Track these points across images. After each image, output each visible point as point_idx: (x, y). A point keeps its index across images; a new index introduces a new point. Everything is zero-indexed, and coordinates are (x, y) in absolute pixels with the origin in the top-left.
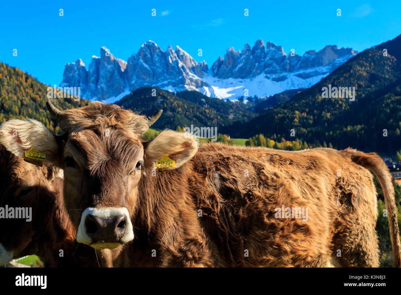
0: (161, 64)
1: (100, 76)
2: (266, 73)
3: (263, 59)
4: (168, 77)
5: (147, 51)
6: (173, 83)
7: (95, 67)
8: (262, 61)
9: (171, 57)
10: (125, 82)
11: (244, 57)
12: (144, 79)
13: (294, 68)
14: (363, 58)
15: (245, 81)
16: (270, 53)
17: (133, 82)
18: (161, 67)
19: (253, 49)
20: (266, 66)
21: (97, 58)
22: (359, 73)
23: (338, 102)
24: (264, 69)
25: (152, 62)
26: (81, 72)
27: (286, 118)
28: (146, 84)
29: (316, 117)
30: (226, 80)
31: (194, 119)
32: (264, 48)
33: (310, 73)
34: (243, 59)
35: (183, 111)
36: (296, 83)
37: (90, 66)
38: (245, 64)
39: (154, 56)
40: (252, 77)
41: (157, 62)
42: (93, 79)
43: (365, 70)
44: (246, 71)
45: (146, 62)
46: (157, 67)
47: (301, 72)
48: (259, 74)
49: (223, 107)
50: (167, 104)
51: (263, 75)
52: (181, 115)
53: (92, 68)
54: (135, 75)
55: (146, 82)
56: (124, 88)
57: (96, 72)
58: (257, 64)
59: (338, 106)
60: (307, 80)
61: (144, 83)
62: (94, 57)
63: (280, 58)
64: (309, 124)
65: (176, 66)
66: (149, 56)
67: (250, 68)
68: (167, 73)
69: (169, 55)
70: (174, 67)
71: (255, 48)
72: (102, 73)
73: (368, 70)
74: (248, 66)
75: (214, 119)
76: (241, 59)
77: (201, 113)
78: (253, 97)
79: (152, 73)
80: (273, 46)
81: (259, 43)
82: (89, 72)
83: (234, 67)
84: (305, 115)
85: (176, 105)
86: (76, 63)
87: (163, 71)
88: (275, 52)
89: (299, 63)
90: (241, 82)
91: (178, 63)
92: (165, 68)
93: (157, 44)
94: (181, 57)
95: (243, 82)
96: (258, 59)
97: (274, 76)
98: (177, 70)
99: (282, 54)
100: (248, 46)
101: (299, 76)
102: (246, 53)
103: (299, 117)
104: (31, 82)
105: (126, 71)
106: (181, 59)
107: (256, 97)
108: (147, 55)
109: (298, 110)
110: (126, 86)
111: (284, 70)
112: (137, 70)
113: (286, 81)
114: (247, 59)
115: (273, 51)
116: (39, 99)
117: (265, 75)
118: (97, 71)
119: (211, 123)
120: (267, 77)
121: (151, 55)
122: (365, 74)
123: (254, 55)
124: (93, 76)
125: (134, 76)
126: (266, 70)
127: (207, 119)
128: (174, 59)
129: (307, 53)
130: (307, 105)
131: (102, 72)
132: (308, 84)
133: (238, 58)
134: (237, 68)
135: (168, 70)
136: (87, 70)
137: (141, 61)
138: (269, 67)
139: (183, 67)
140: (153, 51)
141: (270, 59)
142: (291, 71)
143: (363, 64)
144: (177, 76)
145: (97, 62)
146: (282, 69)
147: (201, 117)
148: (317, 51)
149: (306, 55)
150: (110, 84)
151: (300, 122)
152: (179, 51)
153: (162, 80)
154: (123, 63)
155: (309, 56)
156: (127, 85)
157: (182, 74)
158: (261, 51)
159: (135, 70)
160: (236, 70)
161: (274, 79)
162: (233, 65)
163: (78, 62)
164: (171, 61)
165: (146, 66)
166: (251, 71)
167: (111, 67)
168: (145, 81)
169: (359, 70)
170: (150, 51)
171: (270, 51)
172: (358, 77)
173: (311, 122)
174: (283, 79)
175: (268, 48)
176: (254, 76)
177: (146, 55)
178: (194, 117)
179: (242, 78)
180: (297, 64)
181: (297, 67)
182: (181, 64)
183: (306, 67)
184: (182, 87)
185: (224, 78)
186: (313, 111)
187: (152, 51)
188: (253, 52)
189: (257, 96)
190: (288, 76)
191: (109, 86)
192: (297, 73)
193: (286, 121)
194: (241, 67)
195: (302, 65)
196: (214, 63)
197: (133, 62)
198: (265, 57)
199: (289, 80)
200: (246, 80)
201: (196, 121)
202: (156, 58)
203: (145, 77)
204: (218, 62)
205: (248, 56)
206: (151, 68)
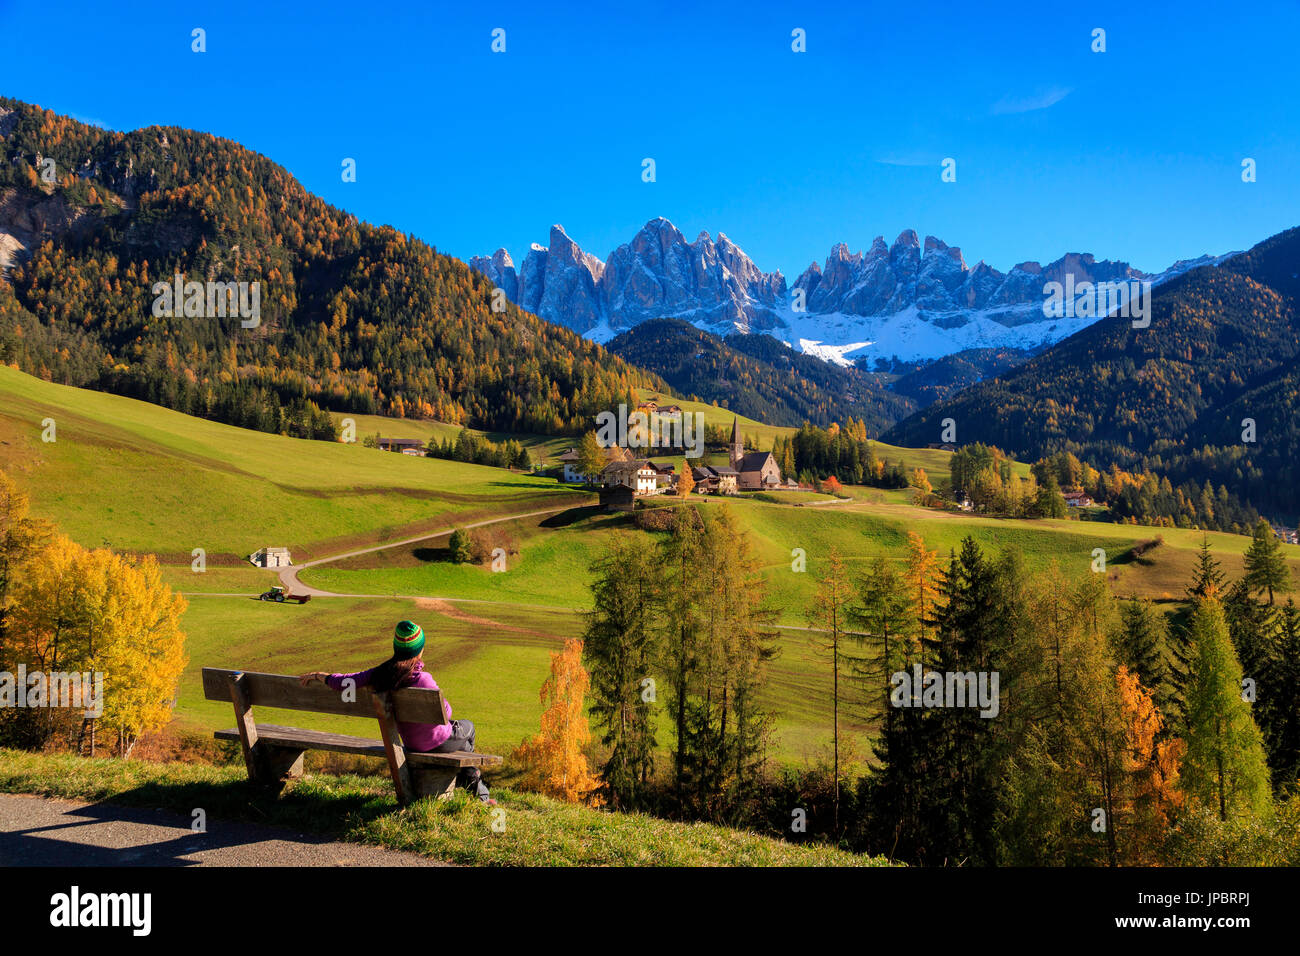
0: (682, 270)
1: (546, 288)
2: (919, 306)
3: (913, 275)
4: (696, 300)
5: (652, 238)
6: (708, 315)
7: (535, 267)
8: (913, 279)
9: (705, 256)
10: (599, 306)
11: (872, 267)
12: (642, 302)
13: (985, 299)
14: (1194, 287)
15: (870, 323)
16: (933, 262)
17: (618, 307)
18: (682, 279)
19: (891, 250)
20: (919, 292)
21: (540, 248)
22: (1193, 321)
23: (1152, 387)
24: (917, 297)
25: (663, 265)
26: (504, 276)
27: (1027, 414)
28: (645, 313)
29: (1100, 418)
30: (826, 317)
31: (779, 399)
32: (918, 250)
33: (1022, 313)
34: (867, 272)
35: (753, 379)
36: (990, 334)
37: (525, 265)
38: (871, 283)
39: (667, 252)
40: (886, 314)
41: (675, 265)
42: (529, 293)
43: (1206, 315)
44: (873, 299)
45: (649, 265)
46: (673, 277)
47: (1002, 309)
48: (904, 308)
49: (829, 378)
50: (718, 361)
51: (913, 310)
52: (749, 387)
53: (530, 270)
54: (622, 292)
55: (647, 309)
56: (597, 318)
57: (536, 279)
58: (899, 285)
59: (1153, 395)
60: (1015, 328)
61: (642, 310)
62: (534, 246)
63: (954, 275)
64: (1084, 432)
65: (716, 278)
66: (657, 251)
67: (883, 294)
68: (695, 291)
69: (703, 251)
70: (711, 280)
71: (897, 248)
72: (550, 283)
73: (1212, 316)
74: (880, 289)
75: (820, 403)
76: (864, 271)
77: (791, 388)
78: (890, 358)
79: (661, 290)
80: (941, 245)
81: (909, 236)
82: (522, 277)
83: (846, 288)
84: (1070, 409)
85: (739, 365)
86: (495, 255)
87: (686, 287)
88: (944, 261)
89: (999, 289)
90: (862, 323)
91: (720, 273)
92: (692, 279)
93: (676, 225)
94: (728, 259)
95: (866, 325)
96: (901, 273)
97: (938, 315)
98: (718, 287)
99: (960, 266)
100: (880, 242)
101: (997, 318)
102: (877, 258)
103: (1059, 414)
104: (486, 292)
105: (601, 281)
106: (728, 264)
107: (895, 358)
108: (653, 248)
109: (1051, 397)
110: (601, 315)
111: (962, 301)
112: (628, 281)
113: (964, 329)
114: (878, 272)
115: (940, 257)
116: (504, 331)
117: (917, 311)
118: (540, 277)
119: (816, 411)
120: (921, 316)
121: (661, 250)
122: (1207, 325)
123: (894, 264)
124: (529, 287)
125: (620, 294)
126: (920, 299)
127: (805, 403)
128: (713, 263)
129: (1019, 266)
130: (1073, 388)
131: (550, 281)
132: (1018, 339)
133: (858, 270)
134: (854, 291)
135: (696, 286)
136: (518, 274)
137: (638, 260)
138: (928, 295)
139: (731, 281)
140: (667, 242)
141: (932, 276)
142: (978, 306)
143: (1198, 301)
144: (718, 301)
145: (541, 258)
146: (957, 300)
147: (794, 396)
148: (1044, 264)
149: (1016, 272)
150: (566, 307)
151: (1061, 426)
152: (724, 243)
153: (682, 305)
154: (596, 264)
155: (1023, 274)
156: (603, 312)
157: (730, 296)
158: (912, 256)
159: (622, 279)
160: (851, 296)
161: (937, 323)
162: (845, 284)
163: (500, 254)
164: (705, 267)
165: (648, 272)
166: (885, 301)
167: (570, 271)
168: (645, 306)
169: (1193, 315)
170: (660, 240)
171: (931, 257)
172: (1191, 331)
173: (1090, 428)
174: (959, 322)
175: (926, 250)
176: (892, 312)
177: (648, 250)
178: (778, 395)
179: (864, 315)
180: (994, 290)
181: (993, 297)
182: (726, 275)
183: (1016, 299)
184: (726, 325)
185: (823, 312)
186: (1090, 402)
187: (663, 241)
188: (893, 256)
189: (899, 358)
190: (971, 318)
191: (564, 312)
192: (993, 311)
193: (1027, 420)
194: (863, 288)
195: (1006, 294)
196: (801, 277)
197: (619, 262)
198: (919, 272)
199: (971, 327)
200: (871, 319)
201: (782, 404)
202: (672, 258)
203: (644, 298)
204: (809, 275)
205: (881, 266)
206: (658, 279)
